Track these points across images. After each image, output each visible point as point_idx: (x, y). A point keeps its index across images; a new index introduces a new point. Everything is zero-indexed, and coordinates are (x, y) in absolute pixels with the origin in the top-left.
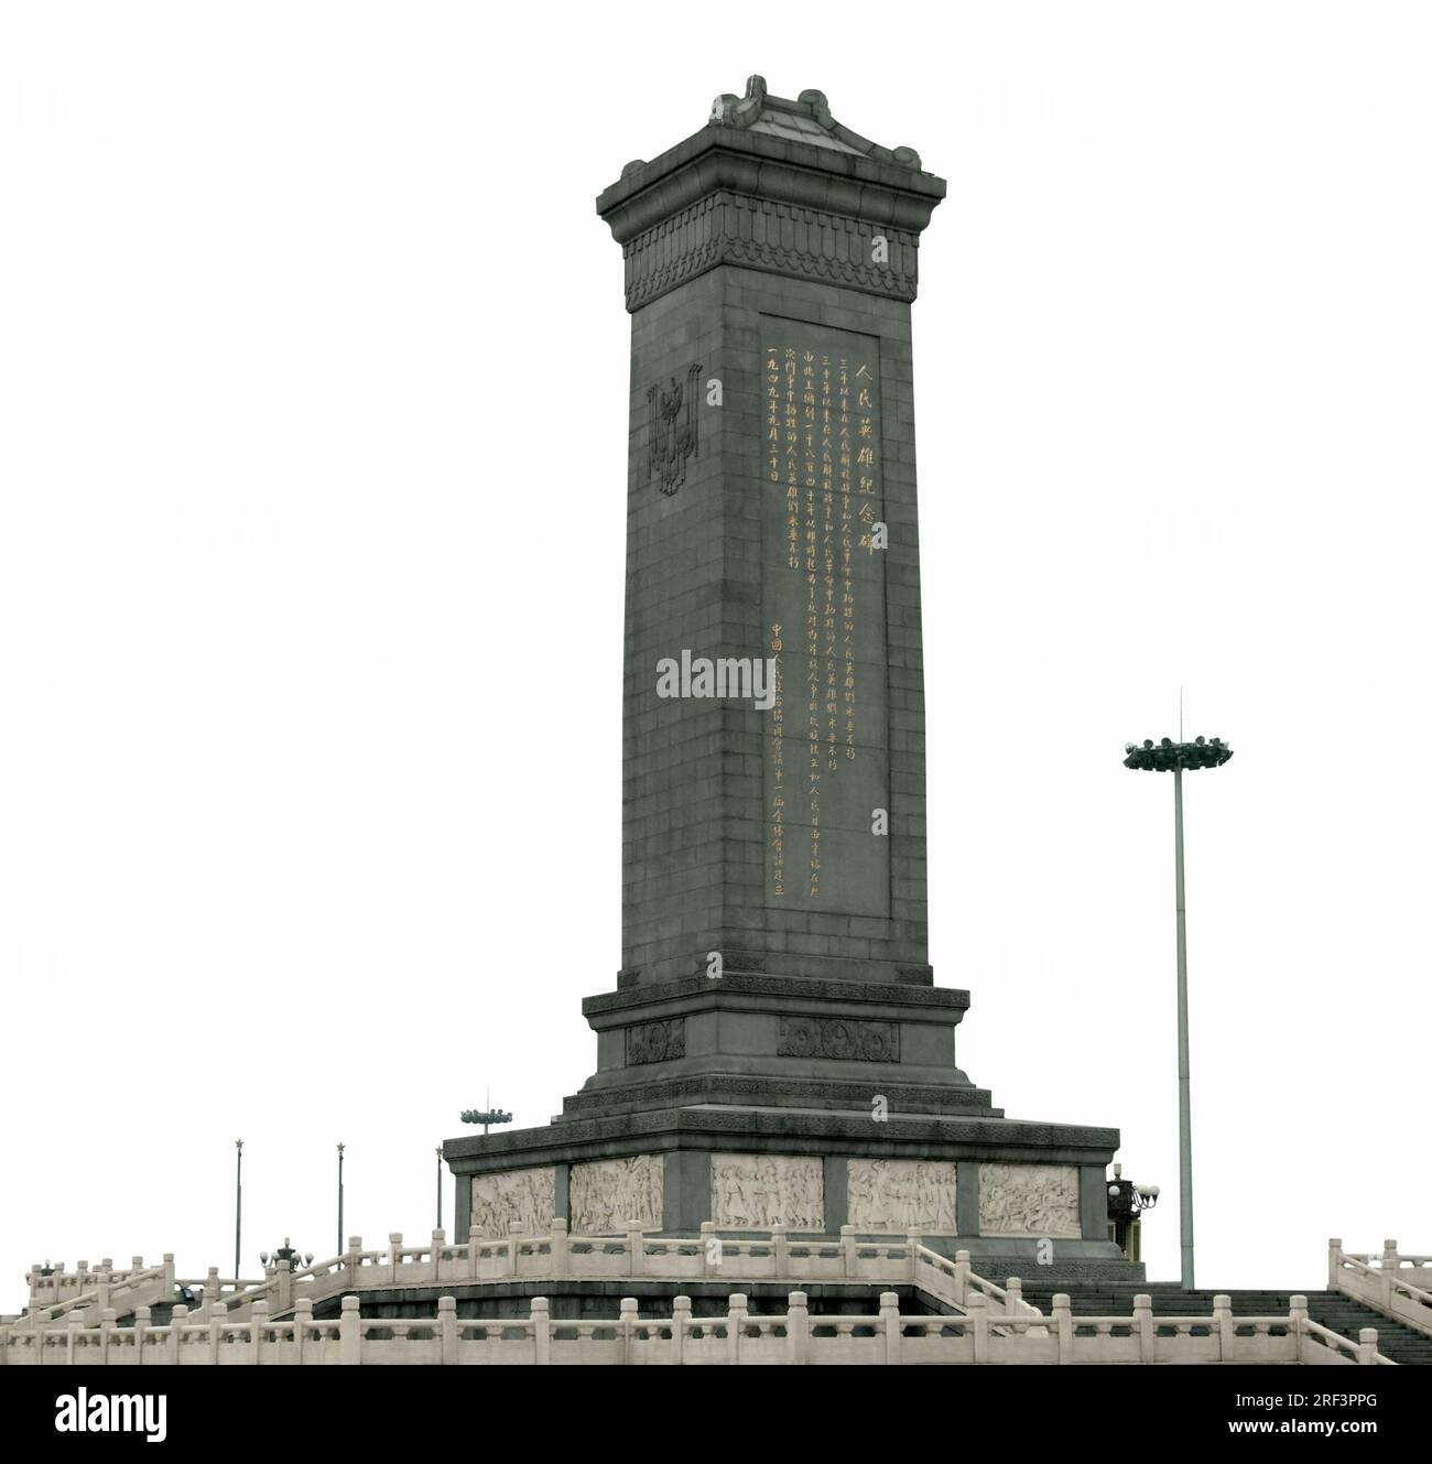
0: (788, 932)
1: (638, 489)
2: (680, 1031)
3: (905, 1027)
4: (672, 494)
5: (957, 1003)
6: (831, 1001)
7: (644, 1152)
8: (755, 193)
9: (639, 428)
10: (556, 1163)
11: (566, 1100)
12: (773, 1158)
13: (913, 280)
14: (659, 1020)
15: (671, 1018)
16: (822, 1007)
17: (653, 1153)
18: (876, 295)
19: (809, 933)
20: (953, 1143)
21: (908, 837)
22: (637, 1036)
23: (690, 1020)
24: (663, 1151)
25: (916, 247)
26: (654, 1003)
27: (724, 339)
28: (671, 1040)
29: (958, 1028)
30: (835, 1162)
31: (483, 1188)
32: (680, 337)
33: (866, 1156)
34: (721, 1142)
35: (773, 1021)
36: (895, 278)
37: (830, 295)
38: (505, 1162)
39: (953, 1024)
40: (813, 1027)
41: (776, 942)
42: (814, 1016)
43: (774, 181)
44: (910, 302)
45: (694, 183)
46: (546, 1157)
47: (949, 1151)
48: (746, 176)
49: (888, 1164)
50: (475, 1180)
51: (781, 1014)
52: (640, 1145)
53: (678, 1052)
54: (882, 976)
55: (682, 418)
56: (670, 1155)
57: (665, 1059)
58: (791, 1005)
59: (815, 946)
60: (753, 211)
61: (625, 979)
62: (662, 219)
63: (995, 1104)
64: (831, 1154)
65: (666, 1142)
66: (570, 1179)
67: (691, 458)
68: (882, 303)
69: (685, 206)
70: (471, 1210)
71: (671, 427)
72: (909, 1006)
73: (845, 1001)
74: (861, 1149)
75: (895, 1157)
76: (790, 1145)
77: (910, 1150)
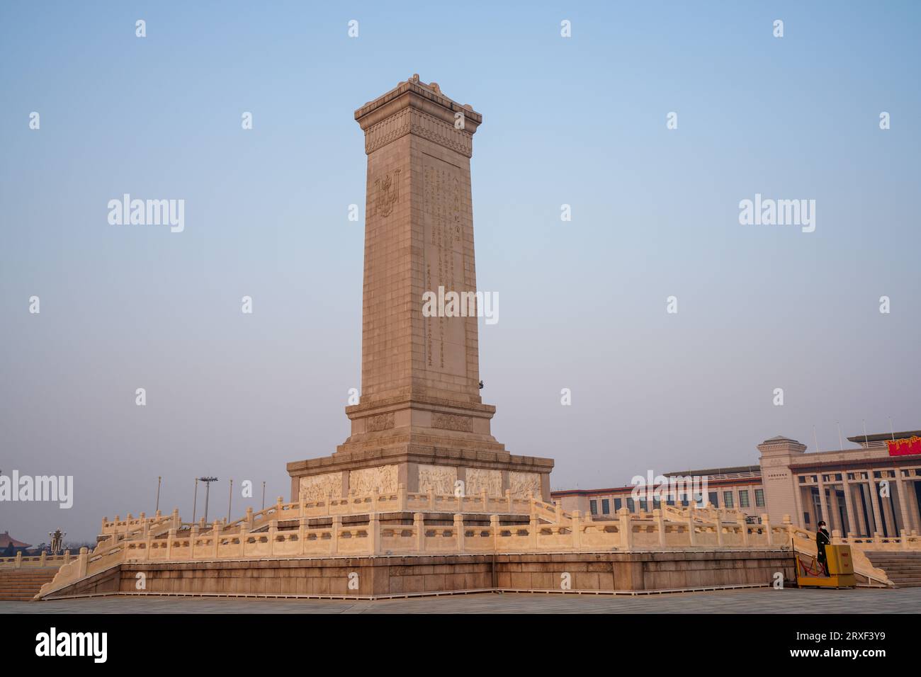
0: (433, 380)
1: (371, 216)
2: (392, 418)
3: (474, 419)
4: (387, 216)
5: (490, 411)
6: (450, 407)
7: (388, 464)
8: (421, 110)
9: (371, 194)
10: (342, 470)
11: (338, 447)
12: (440, 467)
13: (470, 150)
14: (382, 414)
15: (387, 413)
16: (447, 409)
17: (393, 464)
18: (459, 153)
19: (440, 381)
20: (502, 463)
21: (473, 348)
22: (371, 421)
23: (397, 413)
24: (398, 463)
25: (471, 139)
26: (381, 407)
27: (411, 159)
28: (387, 422)
29: (491, 420)
30: (462, 468)
31: (305, 482)
32: (391, 160)
33: (472, 467)
34: (423, 459)
35: (429, 414)
36: (465, 148)
37: (445, 150)
38: (318, 470)
39: (489, 418)
40: (444, 417)
41: (429, 383)
42: (444, 413)
43: (427, 107)
44: (470, 158)
45: (398, 105)
46: (338, 468)
47: (500, 466)
48: (419, 103)
49: (479, 470)
50: (301, 479)
51: (433, 411)
52: (386, 461)
53: (391, 426)
54: (466, 398)
55: (391, 189)
56: (402, 465)
57: (385, 429)
58: (437, 408)
59: (443, 386)
60: (421, 116)
61: (364, 398)
62: (383, 119)
63: (506, 449)
64: (460, 465)
65: (400, 459)
66: (349, 476)
67: (396, 203)
68: (461, 156)
69: (394, 113)
70: (299, 491)
71: (387, 192)
72: (476, 411)
73: (455, 407)
74: (471, 464)
75: (482, 468)
76: (445, 461)
77: (487, 465)
